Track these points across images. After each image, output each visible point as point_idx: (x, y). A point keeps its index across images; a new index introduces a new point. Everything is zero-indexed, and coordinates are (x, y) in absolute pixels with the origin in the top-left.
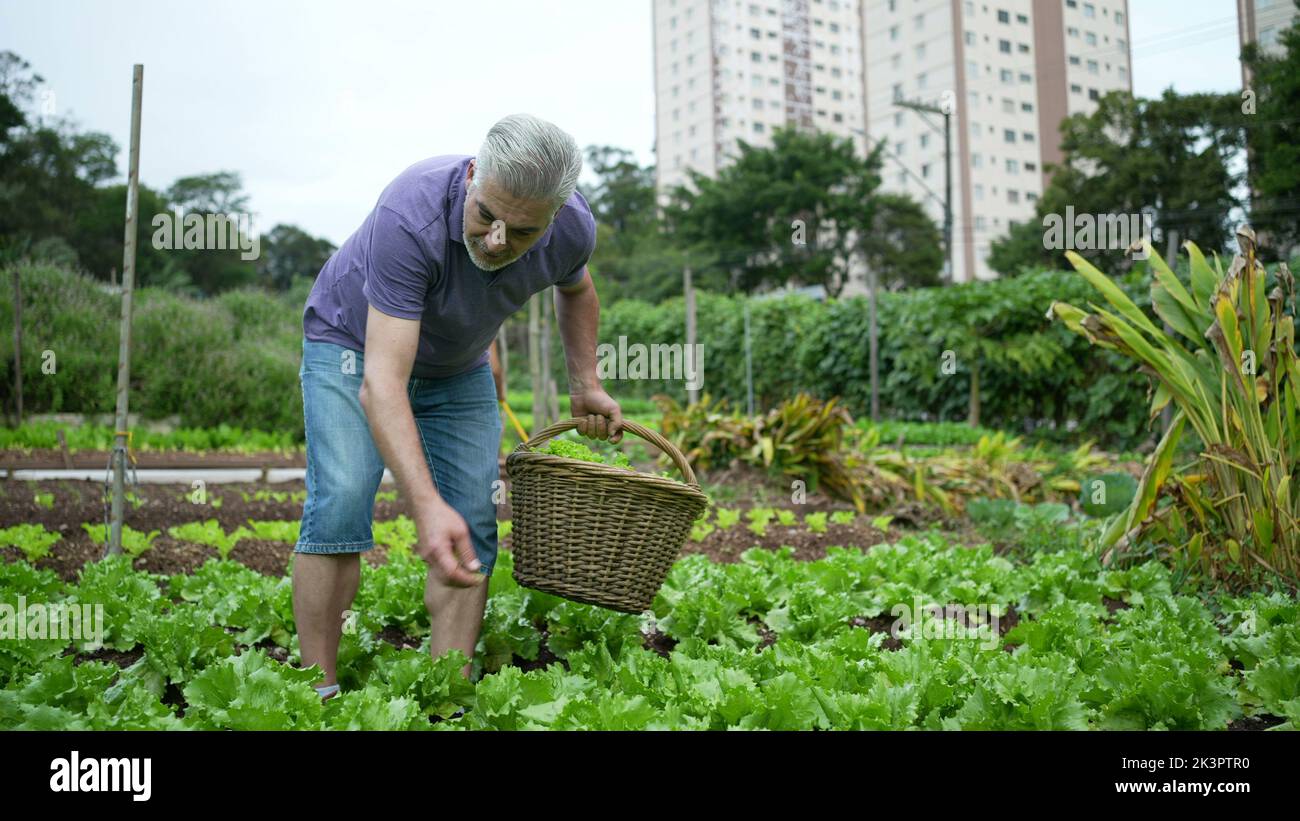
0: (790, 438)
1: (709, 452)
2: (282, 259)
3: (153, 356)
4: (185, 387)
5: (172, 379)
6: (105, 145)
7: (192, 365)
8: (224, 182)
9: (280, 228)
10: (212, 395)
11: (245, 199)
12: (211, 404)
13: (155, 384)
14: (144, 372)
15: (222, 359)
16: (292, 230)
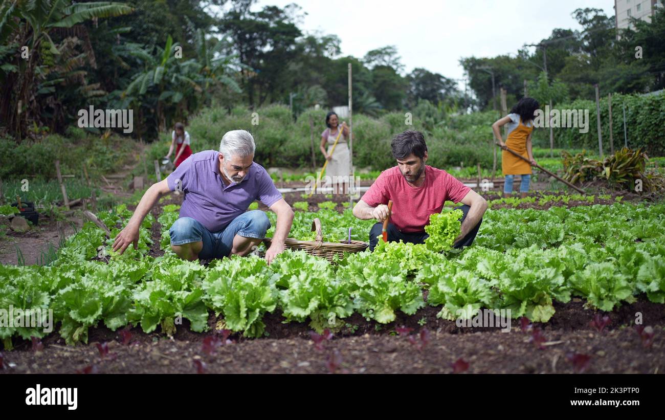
0: (619, 167)
1: (583, 174)
2: (418, 85)
3: (360, 143)
4: (372, 155)
5: (367, 152)
6: (334, 40)
7: (375, 146)
8: (389, 51)
9: (416, 70)
10: (383, 157)
11: (398, 58)
12: (382, 161)
13: (361, 154)
14: (357, 150)
15: (386, 143)
16: (422, 71)
